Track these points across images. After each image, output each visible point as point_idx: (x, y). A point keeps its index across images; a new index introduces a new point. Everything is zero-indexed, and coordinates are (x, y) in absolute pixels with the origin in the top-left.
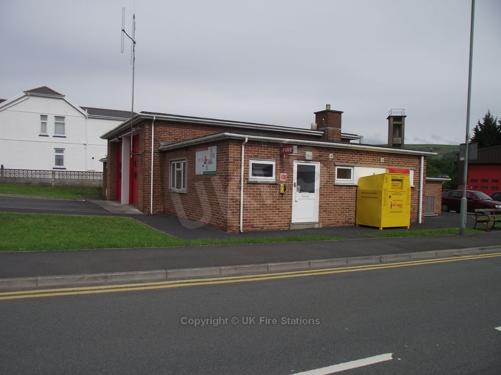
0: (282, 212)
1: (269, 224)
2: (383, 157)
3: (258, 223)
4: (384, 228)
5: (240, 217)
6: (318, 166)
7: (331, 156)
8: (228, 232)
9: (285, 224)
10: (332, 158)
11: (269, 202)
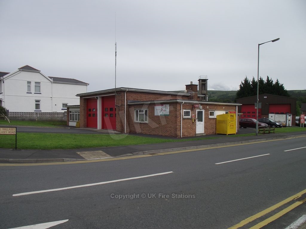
0: (193, 129)
1: (189, 134)
2: (224, 106)
3: (186, 134)
4: (228, 134)
5: (181, 132)
6: (203, 111)
7: (208, 107)
8: (177, 137)
9: (194, 134)
11: (189, 126)
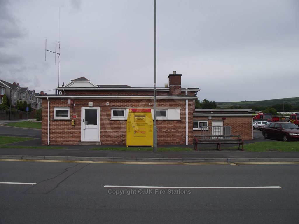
0: (75, 135)
1: (66, 142)
2: (151, 102)
3: (59, 141)
6: (99, 110)
7: (108, 104)
8: (43, 144)
9: (77, 142)
10: (109, 104)
11: (66, 130)
